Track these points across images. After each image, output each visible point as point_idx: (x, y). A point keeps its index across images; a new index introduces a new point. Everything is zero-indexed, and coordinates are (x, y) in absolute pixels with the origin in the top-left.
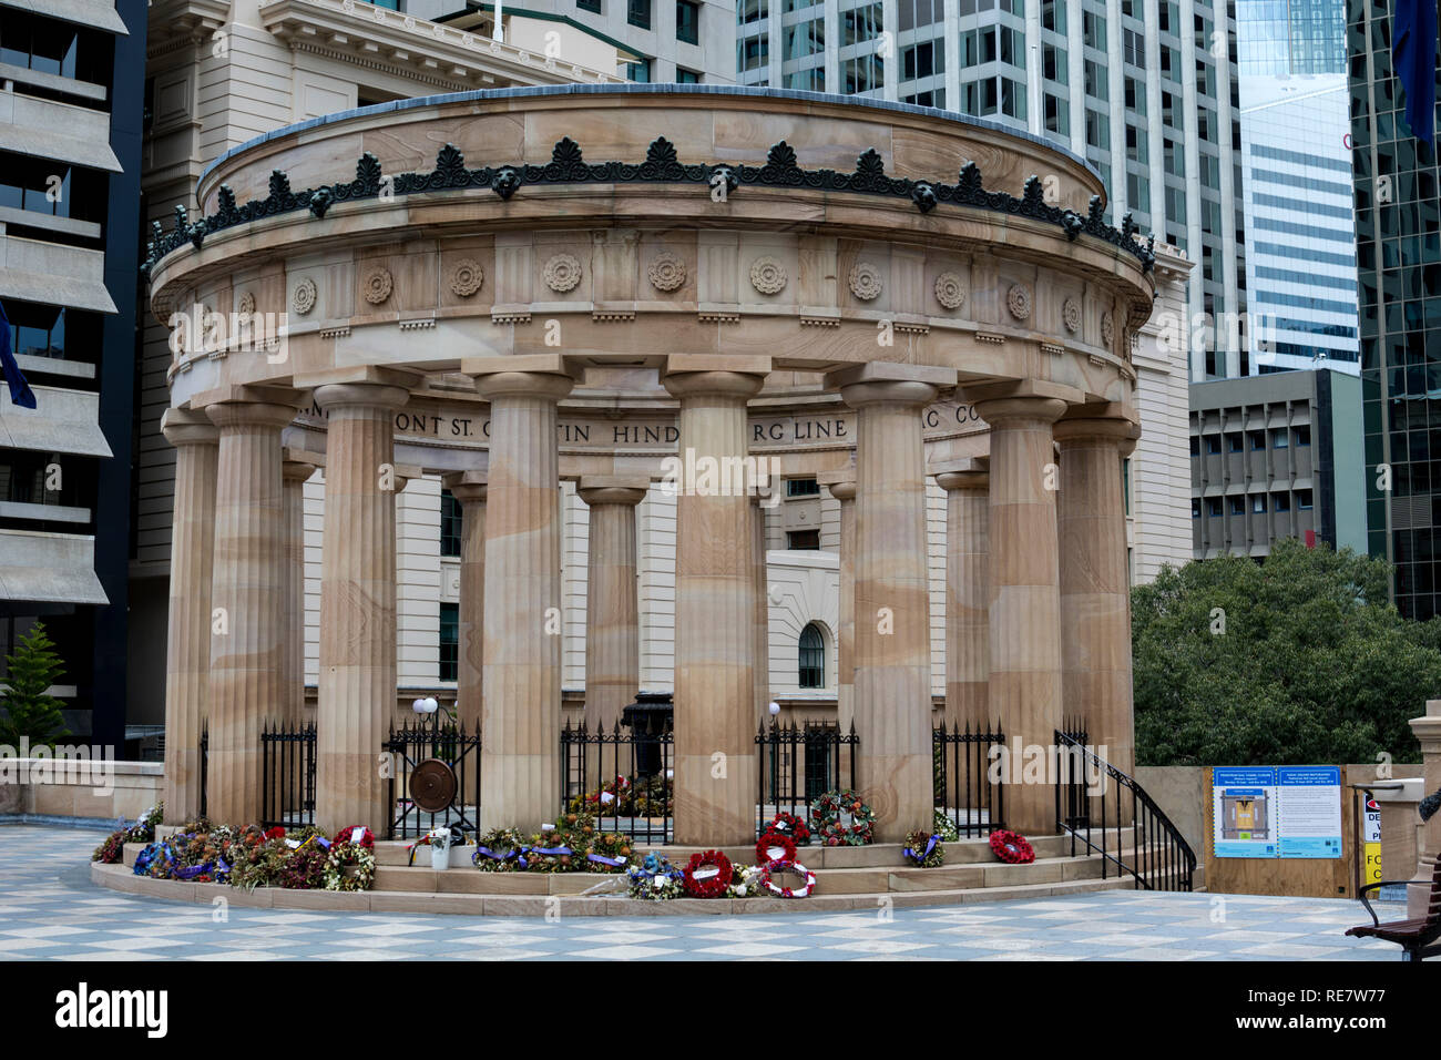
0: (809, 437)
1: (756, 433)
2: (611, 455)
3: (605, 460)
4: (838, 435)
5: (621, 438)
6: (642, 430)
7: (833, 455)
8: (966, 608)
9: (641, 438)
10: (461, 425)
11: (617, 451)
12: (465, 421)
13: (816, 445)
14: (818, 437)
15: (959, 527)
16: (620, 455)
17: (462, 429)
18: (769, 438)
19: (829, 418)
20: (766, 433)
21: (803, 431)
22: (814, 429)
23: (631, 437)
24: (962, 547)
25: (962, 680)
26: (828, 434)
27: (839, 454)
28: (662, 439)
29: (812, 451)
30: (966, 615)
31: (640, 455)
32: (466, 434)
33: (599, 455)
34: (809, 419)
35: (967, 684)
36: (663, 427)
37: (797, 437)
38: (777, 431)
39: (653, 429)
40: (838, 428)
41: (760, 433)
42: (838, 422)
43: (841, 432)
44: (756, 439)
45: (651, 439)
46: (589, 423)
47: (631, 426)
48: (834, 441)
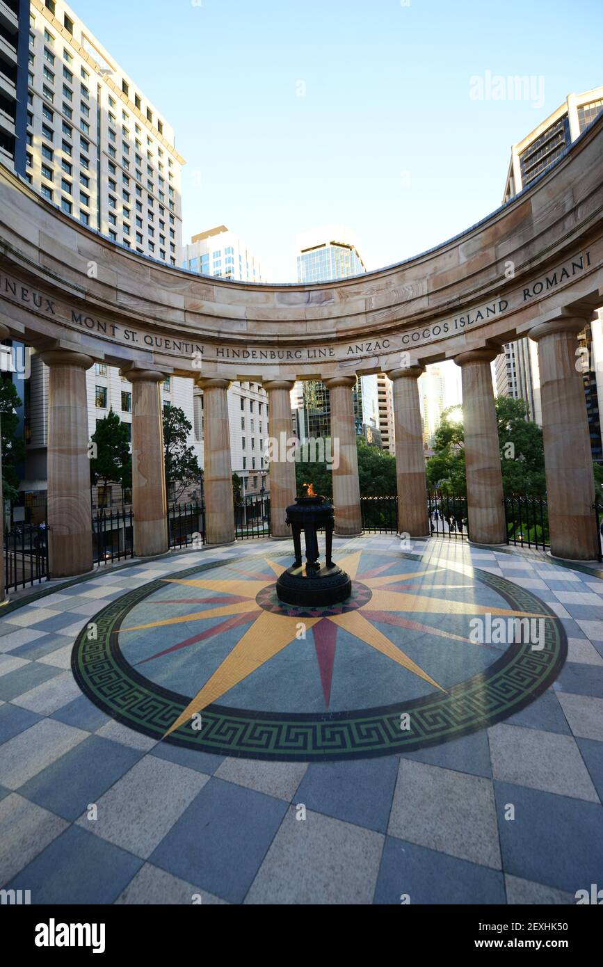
0: (315, 357)
2: (216, 362)
3: (213, 364)
4: (330, 355)
5: (220, 354)
6: (231, 351)
7: (329, 365)
8: (412, 436)
9: (231, 355)
10: (130, 335)
11: (219, 360)
12: (133, 333)
13: (320, 360)
14: (320, 357)
15: (405, 396)
16: (221, 362)
17: (131, 337)
18: (294, 357)
19: (325, 347)
20: (293, 355)
21: (312, 354)
22: (317, 353)
23: (225, 354)
24: (408, 405)
25: (412, 472)
26: (325, 354)
27: (332, 364)
28: (241, 356)
29: (318, 363)
30: (412, 439)
31: (231, 363)
32: (133, 340)
33: (210, 361)
34: (315, 348)
35: (415, 474)
36: (241, 350)
37: (309, 357)
38: (298, 354)
39: (236, 351)
40: (330, 352)
41: (290, 355)
42: (330, 349)
43: (332, 354)
44: (288, 358)
45: (236, 356)
46: (203, 345)
47: (225, 348)
48: (329, 358)
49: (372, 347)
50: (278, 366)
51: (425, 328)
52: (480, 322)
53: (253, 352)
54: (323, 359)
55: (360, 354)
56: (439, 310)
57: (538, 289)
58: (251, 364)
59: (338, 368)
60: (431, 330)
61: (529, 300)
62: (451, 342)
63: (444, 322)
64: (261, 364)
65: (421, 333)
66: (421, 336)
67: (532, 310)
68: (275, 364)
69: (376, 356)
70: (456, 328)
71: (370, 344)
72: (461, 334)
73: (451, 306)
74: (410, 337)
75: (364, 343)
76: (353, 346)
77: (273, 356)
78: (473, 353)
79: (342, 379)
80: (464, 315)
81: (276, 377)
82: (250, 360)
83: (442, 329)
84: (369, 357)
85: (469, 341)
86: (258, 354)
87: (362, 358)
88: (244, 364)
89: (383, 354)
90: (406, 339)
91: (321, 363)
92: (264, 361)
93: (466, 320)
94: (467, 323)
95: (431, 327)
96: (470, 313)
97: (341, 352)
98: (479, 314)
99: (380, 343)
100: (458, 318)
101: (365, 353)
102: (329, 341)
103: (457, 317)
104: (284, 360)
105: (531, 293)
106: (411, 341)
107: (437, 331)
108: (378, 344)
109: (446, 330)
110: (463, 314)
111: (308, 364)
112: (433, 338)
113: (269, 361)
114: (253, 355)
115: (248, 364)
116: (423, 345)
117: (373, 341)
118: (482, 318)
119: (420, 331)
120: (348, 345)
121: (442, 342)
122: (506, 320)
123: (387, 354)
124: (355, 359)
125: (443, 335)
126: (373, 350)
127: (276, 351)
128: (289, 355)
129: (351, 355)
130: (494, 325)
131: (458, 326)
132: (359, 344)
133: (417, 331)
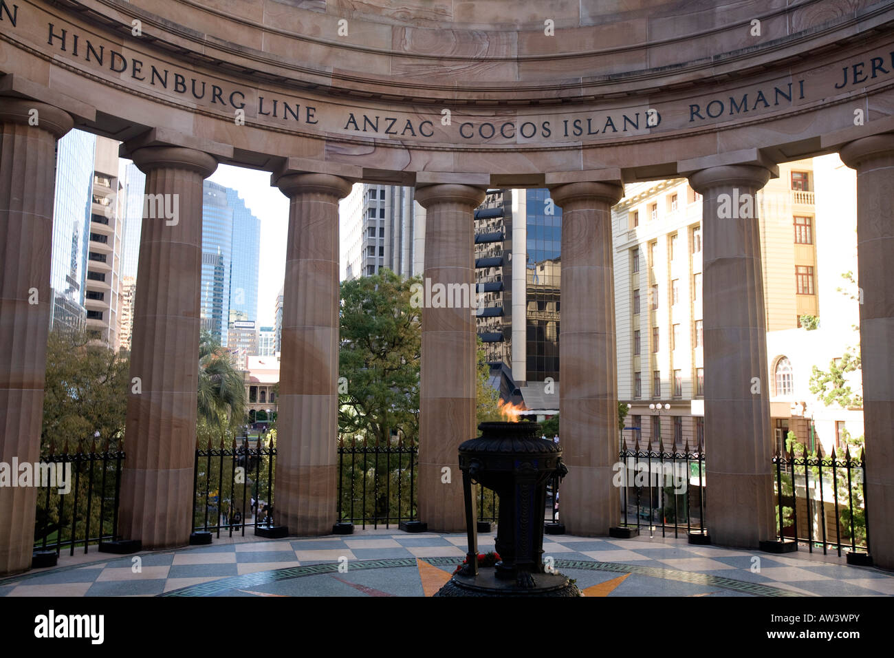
0: (275, 115)
1: (214, 95)
2: (48, 59)
3: (38, 61)
4: (308, 122)
5: (57, 42)
6: (83, 42)
7: (305, 142)
9: (82, 52)
11: (54, 56)
13: (285, 126)
14: (286, 118)
18: (226, 101)
19: (299, 101)
20: (225, 96)
21: (268, 106)
22: (280, 108)
23: (69, 46)
26: (297, 118)
27: (312, 142)
28: (107, 64)
29: (281, 131)
33: (32, 52)
34: (276, 97)
36: (108, 48)
37: (261, 112)
38: (238, 99)
40: (309, 115)
41: (219, 96)
42: (308, 109)
43: (311, 119)
44: (214, 101)
46: (17, 3)
48: (302, 125)
49: (399, 127)
50: (192, 116)
51: (506, 119)
52: (609, 136)
53: (135, 61)
54: (291, 124)
55: (370, 134)
56: (543, 95)
57: (715, 109)
58: (123, 89)
59: (324, 154)
60: (518, 126)
61: (698, 125)
62: (557, 159)
63: (544, 119)
64: (147, 97)
65: (498, 127)
66: (498, 132)
67: (705, 141)
68: (186, 109)
69: (407, 148)
70: (566, 135)
71: (395, 120)
72: (576, 148)
73: (565, 94)
74: (476, 130)
75: (383, 115)
76: (359, 115)
77: (180, 88)
78: (598, 186)
79: (333, 180)
80: (582, 117)
81: (187, 138)
82: (125, 78)
83: (540, 130)
84: (392, 147)
85: (589, 164)
86: (146, 71)
87: (376, 145)
88: (108, 84)
89: (422, 149)
90: (467, 131)
91: (290, 133)
92: (157, 91)
93: (584, 125)
94: (586, 131)
95: (519, 121)
96: (593, 116)
97: (332, 120)
98: (610, 122)
99: (416, 124)
100: (571, 119)
101: (381, 135)
102: (312, 88)
103: (569, 115)
104: (206, 103)
105: (703, 113)
106: (477, 137)
107: (528, 130)
108: (409, 126)
109: (546, 133)
110: (582, 114)
111: (261, 127)
112: (520, 140)
113: (169, 94)
114: (135, 70)
115: (115, 87)
116: (495, 151)
117: (402, 117)
118: (615, 130)
119: (498, 122)
120: (349, 111)
121: (538, 154)
122: (659, 144)
123: (429, 150)
124: (363, 144)
125: (538, 141)
126: (399, 135)
127: (189, 76)
128: (217, 97)
129: (351, 132)
130: (636, 147)
131: (570, 133)
132: (371, 115)
133: (490, 120)
